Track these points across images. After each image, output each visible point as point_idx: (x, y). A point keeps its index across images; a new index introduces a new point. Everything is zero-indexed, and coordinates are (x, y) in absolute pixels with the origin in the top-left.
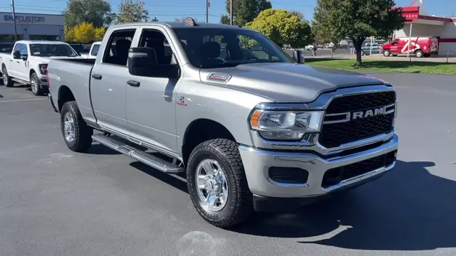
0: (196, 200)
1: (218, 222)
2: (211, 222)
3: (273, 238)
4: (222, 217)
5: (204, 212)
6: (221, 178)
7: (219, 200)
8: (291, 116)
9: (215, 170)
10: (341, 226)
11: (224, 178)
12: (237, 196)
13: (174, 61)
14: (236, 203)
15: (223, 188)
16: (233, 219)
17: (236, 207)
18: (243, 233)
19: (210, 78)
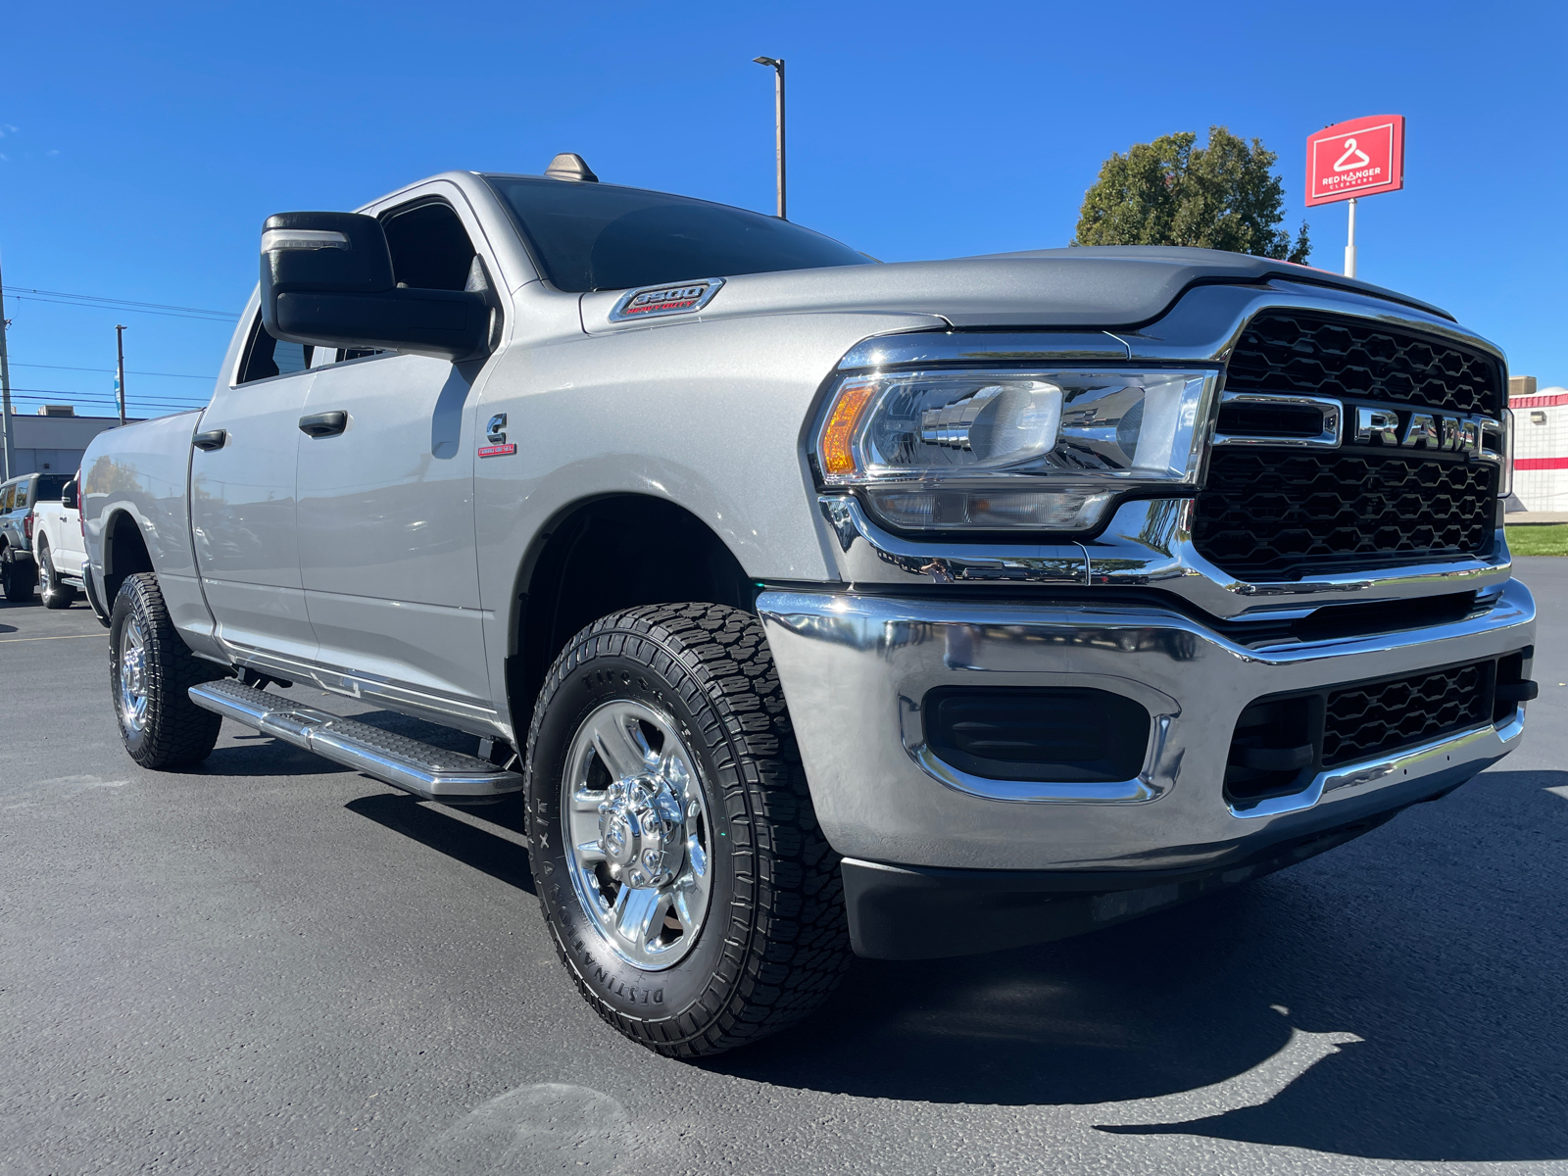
0: (563, 916)
1: (664, 1031)
2: (632, 1032)
3: (959, 1108)
4: (683, 998)
5: (597, 976)
6: (676, 793)
7: (672, 912)
8: (1040, 399)
9: (652, 755)
10: (1299, 1035)
11: (691, 790)
12: (755, 872)
13: (476, 283)
14: (753, 917)
15: (692, 843)
16: (738, 1005)
17: (751, 937)
18: (799, 1084)
19: (625, 311)
